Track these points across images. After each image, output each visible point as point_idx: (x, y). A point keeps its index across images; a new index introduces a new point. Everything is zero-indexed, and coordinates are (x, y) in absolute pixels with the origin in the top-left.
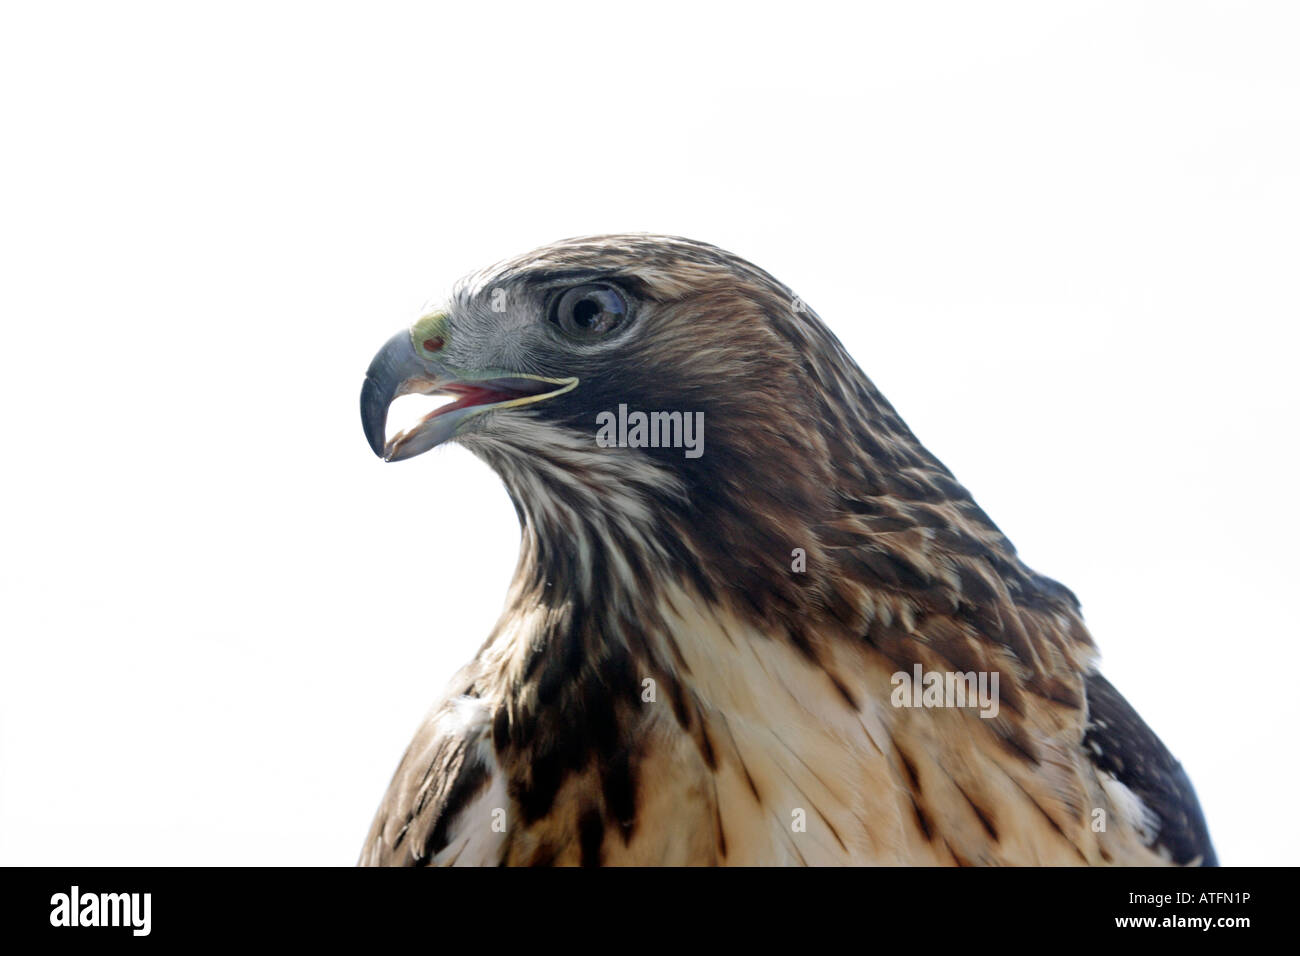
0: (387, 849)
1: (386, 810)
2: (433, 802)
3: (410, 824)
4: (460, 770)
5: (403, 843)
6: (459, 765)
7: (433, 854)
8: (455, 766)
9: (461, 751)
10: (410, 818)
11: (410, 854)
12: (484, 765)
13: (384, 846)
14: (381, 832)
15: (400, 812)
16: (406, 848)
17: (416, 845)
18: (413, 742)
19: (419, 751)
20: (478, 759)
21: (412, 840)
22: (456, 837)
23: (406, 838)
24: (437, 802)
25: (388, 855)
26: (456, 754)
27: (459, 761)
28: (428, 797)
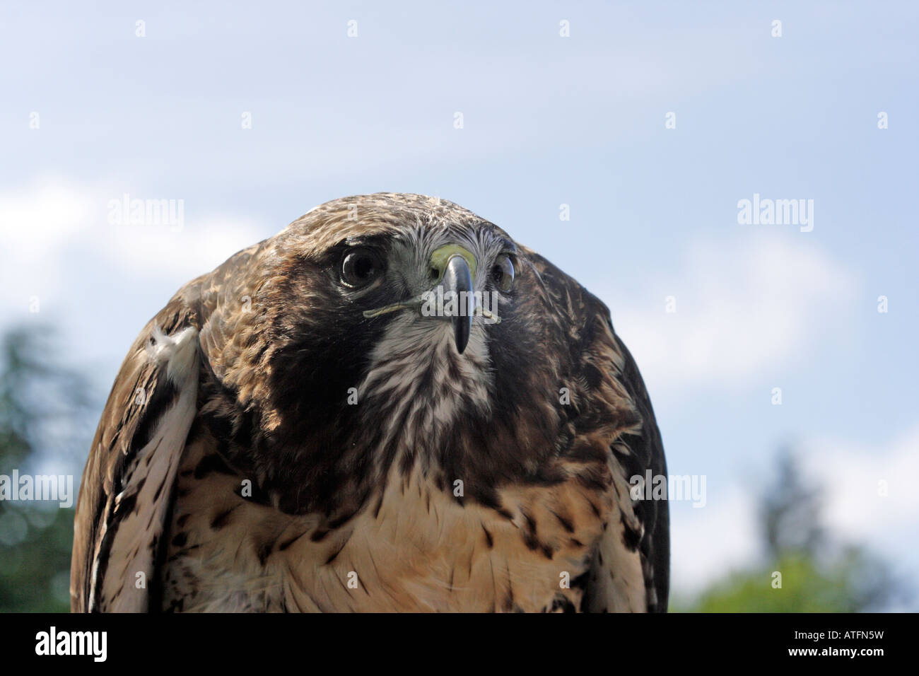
0: (105, 451)
1: (103, 425)
2: (137, 413)
3: (120, 431)
4: (155, 389)
5: (116, 444)
6: (154, 386)
7: (137, 451)
8: (152, 386)
9: (155, 375)
10: (120, 426)
11: (121, 451)
12: (172, 385)
13: (103, 448)
14: (101, 440)
15: (113, 423)
16: (118, 448)
17: (125, 445)
18: (120, 373)
19: (125, 379)
20: (168, 380)
21: (122, 442)
22: (153, 437)
23: (118, 441)
24: (140, 413)
25: (106, 455)
26: (151, 379)
27: (154, 383)
28: (133, 410)
